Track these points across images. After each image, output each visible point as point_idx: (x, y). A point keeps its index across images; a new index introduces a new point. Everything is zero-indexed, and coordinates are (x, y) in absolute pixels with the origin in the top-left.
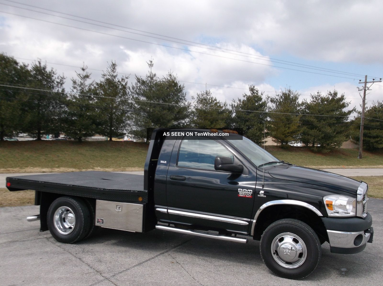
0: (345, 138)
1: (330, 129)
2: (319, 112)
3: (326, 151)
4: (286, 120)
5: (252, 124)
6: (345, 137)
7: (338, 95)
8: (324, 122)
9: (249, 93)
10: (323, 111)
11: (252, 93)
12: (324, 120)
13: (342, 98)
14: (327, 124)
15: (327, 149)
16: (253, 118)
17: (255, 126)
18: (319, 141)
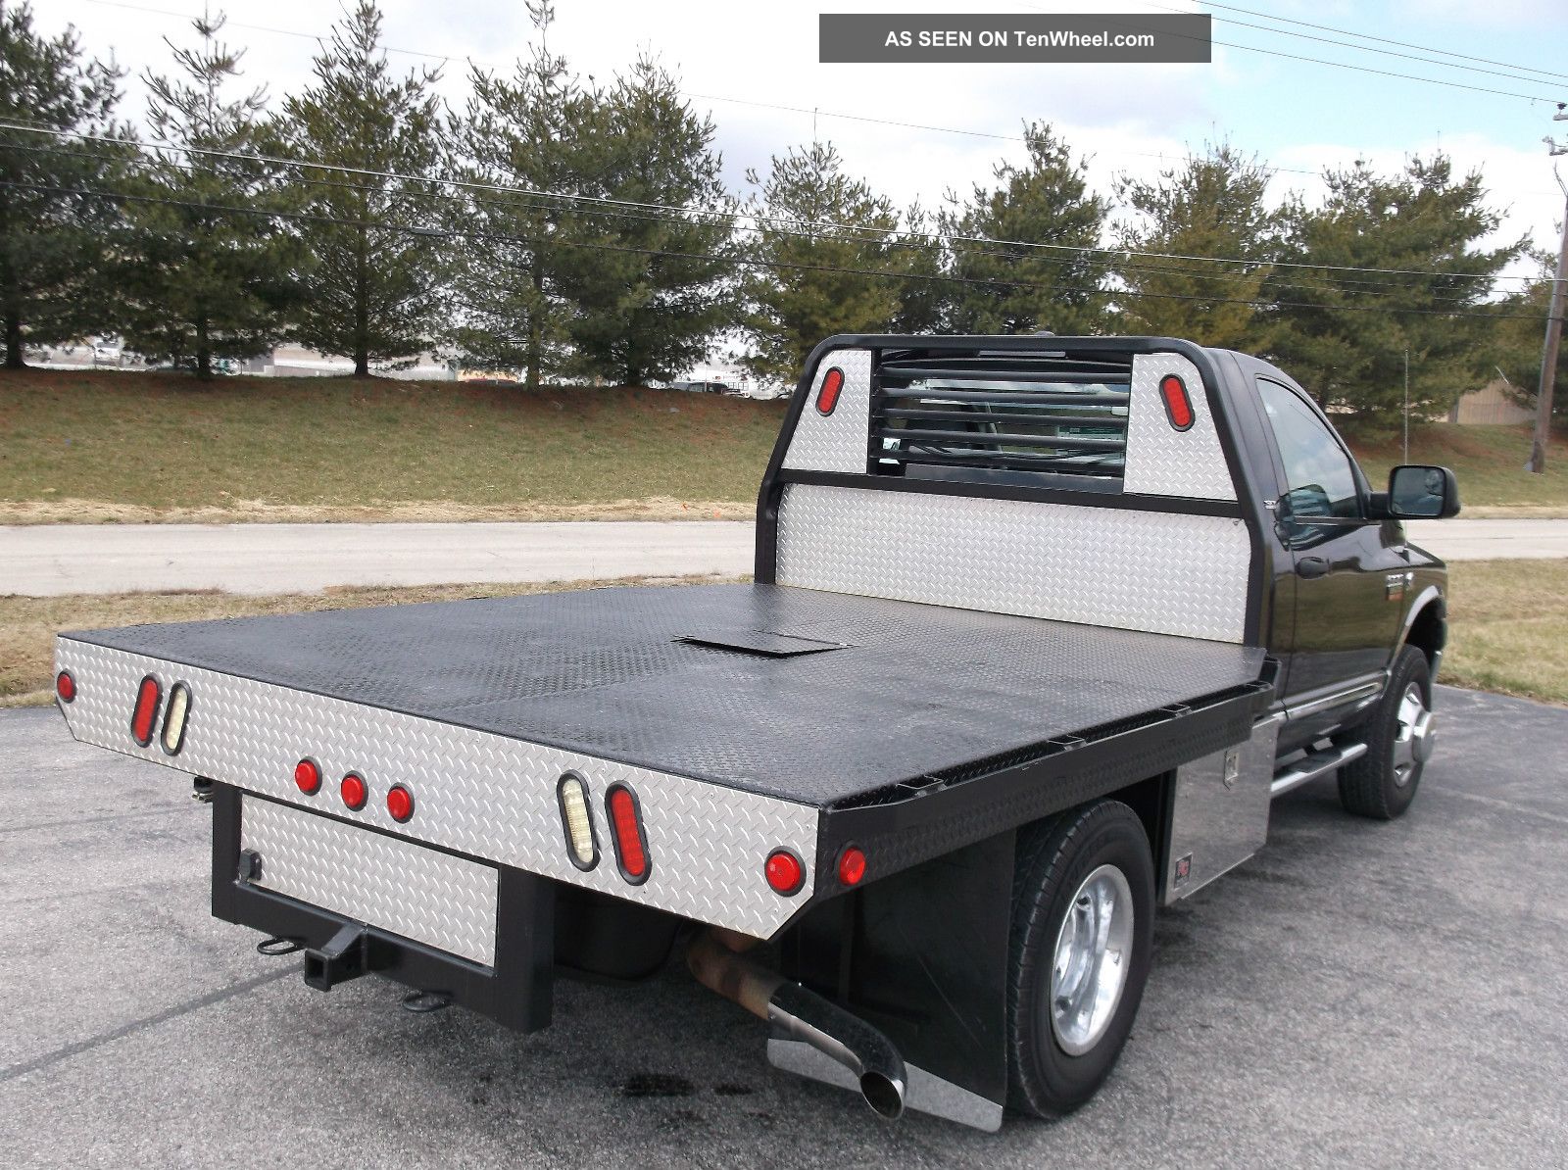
0: (1469, 375)
1: (1403, 334)
2: (1356, 253)
3: (1379, 436)
4: (1196, 289)
5: (1028, 305)
6: (1469, 370)
7: (1450, 177)
8: (1374, 302)
9: (1024, 161)
10: (1372, 248)
11: (1038, 157)
12: (1378, 291)
13: (1469, 192)
14: (1390, 310)
15: (1382, 428)
16: (1033, 278)
17: (1040, 316)
18: (1348, 390)
